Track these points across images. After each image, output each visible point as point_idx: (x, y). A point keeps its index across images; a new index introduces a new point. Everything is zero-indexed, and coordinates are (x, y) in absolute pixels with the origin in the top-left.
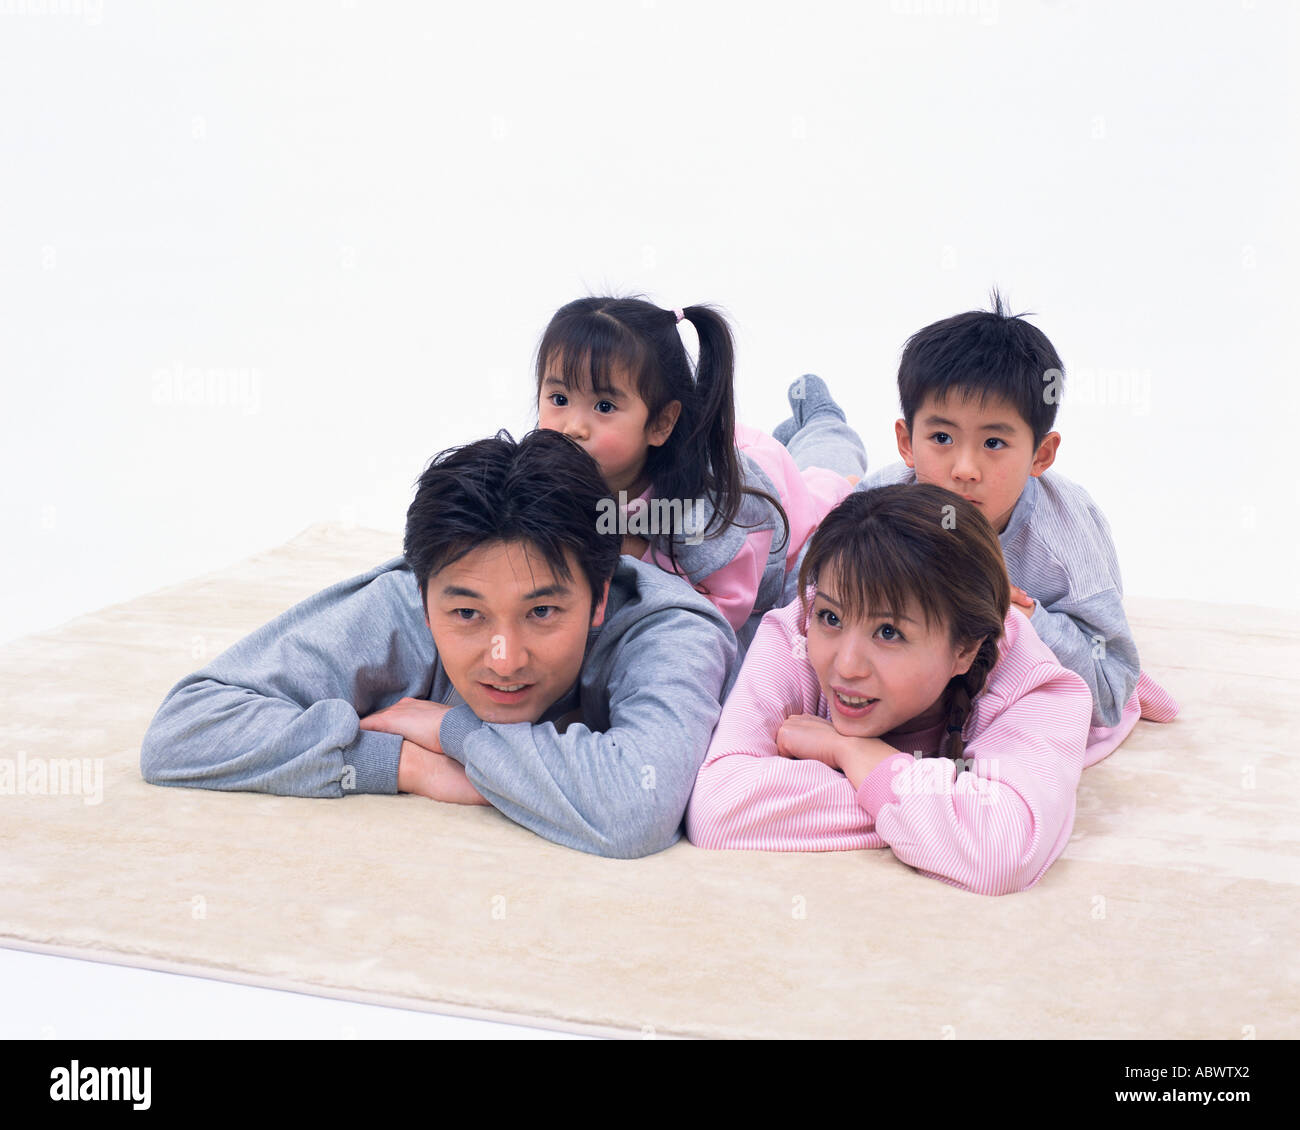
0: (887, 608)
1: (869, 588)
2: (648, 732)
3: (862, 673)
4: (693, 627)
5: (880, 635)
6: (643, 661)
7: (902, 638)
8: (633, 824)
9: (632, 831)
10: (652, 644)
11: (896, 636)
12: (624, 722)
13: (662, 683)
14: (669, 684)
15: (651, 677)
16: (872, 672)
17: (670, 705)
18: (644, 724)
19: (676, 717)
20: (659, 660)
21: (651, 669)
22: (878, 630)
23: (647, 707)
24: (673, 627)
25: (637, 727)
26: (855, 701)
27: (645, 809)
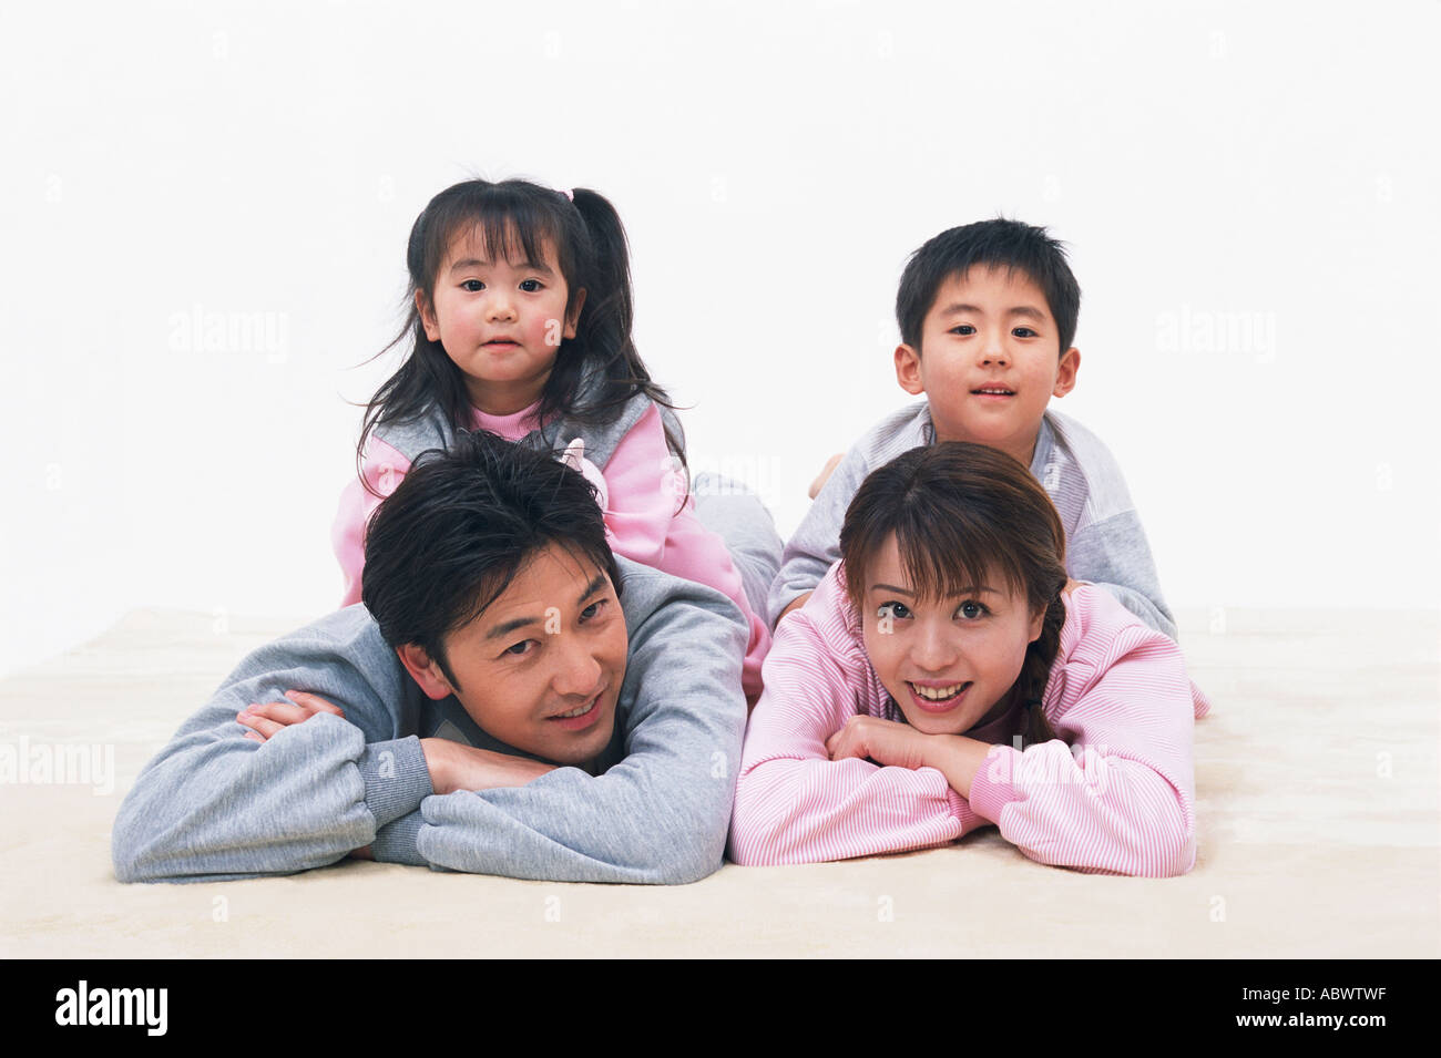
0: (968, 581)
1: (945, 563)
2: (678, 752)
3: (950, 661)
4: (705, 624)
5: (962, 614)
6: (656, 669)
7: (987, 612)
8: (679, 857)
9: (679, 864)
10: (663, 648)
11: (979, 613)
12: (648, 746)
13: (685, 692)
14: (692, 691)
15: (671, 688)
16: (960, 657)
17: (699, 715)
18: (671, 745)
19: (707, 728)
20: (676, 666)
21: (668, 679)
22: (957, 610)
23: (671, 724)
24: (683, 627)
25: (664, 749)
26: (943, 694)
27: (689, 837)
